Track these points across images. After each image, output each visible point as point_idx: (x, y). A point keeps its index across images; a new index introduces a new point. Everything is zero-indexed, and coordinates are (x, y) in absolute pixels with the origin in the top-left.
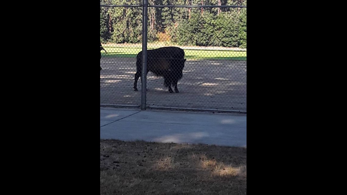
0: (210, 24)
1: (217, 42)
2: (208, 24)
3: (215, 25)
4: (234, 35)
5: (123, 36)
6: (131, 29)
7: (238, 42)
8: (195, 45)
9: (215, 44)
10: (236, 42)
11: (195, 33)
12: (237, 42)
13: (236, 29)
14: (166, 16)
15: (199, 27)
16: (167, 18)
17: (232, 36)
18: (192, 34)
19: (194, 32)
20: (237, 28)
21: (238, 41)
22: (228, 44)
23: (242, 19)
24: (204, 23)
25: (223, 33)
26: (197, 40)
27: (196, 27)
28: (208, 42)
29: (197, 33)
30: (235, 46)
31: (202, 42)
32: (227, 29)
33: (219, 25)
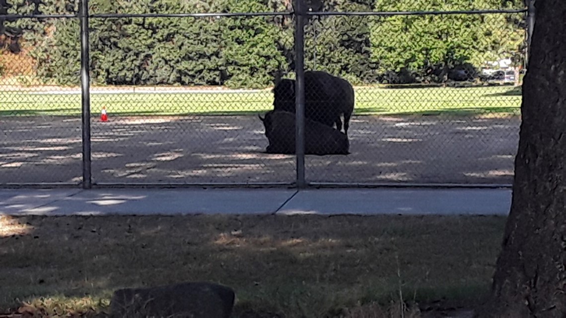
0: (143, 25)
1: (163, 72)
2: (136, 24)
3: (158, 28)
4: (211, 53)
7: (221, 71)
8: (103, 82)
9: (158, 81)
10: (214, 71)
11: (102, 50)
12: (217, 73)
13: (214, 38)
14: (19, 6)
15: (113, 34)
16: (23, 10)
17: (205, 56)
19: (100, 47)
20: (216, 34)
21: (220, 68)
22: (193, 76)
23: (229, 10)
24: (126, 23)
25: (180, 48)
26: (107, 71)
27: (106, 34)
28: (141, 73)
29: (107, 49)
30: (213, 83)
31: (122, 74)
32: (188, 38)
33: (167, 27)
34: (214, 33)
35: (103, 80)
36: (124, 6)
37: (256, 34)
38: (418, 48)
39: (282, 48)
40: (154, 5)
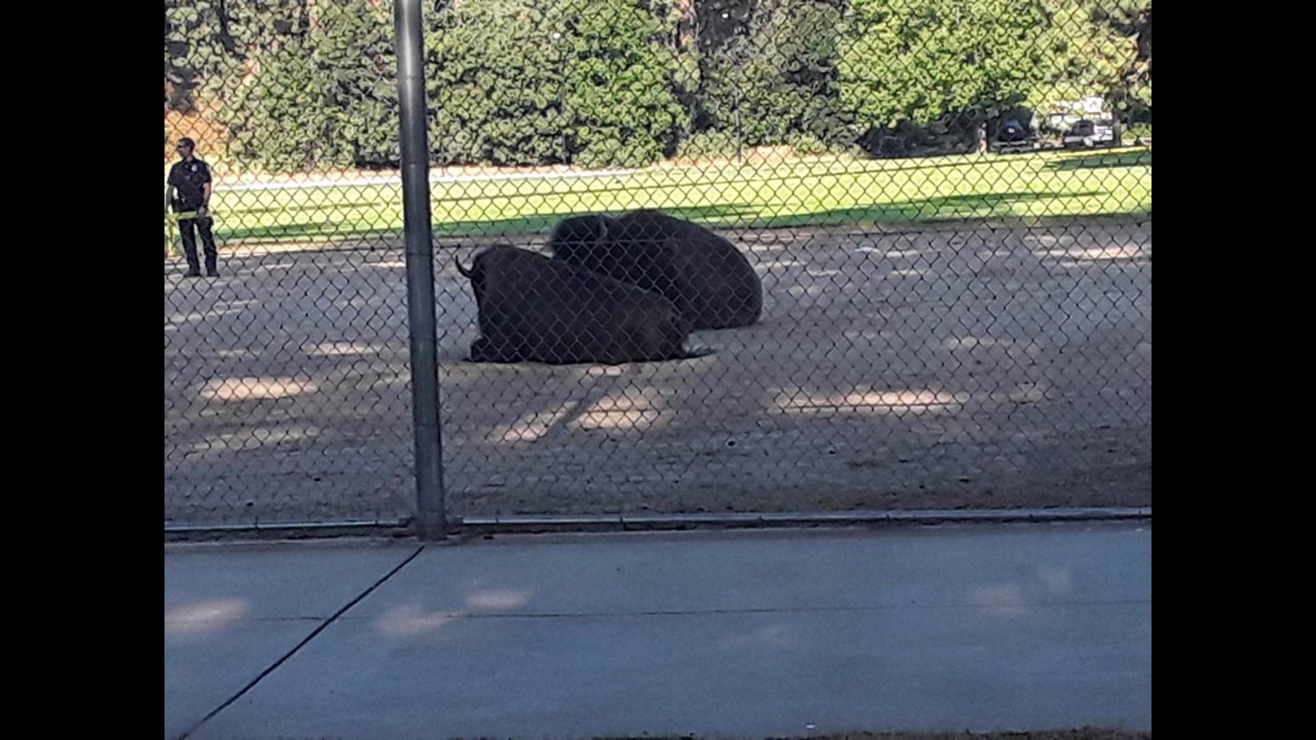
1: (459, 141)
3: (445, 60)
4: (546, 103)
7: (567, 137)
8: (350, 164)
9: (450, 159)
10: (553, 136)
11: (344, 104)
12: (560, 140)
13: (552, 75)
14: (191, 27)
15: (361, 72)
16: (196, 35)
17: (536, 109)
18: (328, 111)
19: (340, 98)
20: (555, 67)
21: (564, 132)
22: (514, 149)
23: (577, 21)
25: (489, 96)
26: (355, 142)
27: (351, 73)
29: (353, 101)
30: (551, 160)
31: (382, 148)
32: (503, 76)
33: (464, 58)
34: (550, 66)
35: (349, 160)
36: (382, 21)
37: (628, 66)
38: (928, 82)
39: (677, 90)
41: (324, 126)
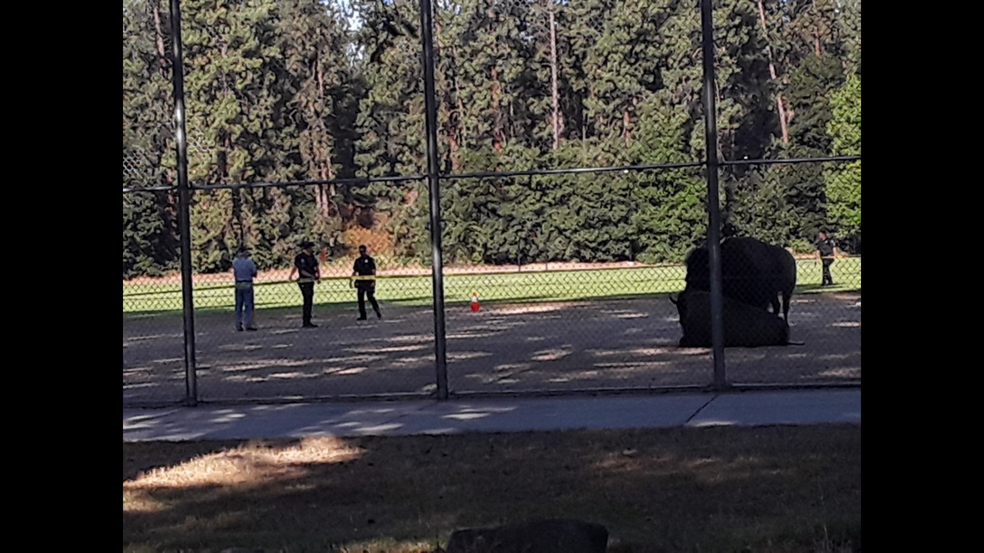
0: (528, 185)
1: (557, 245)
2: (520, 184)
3: (548, 188)
4: (618, 218)
5: (222, 246)
6: (250, 219)
7: (632, 241)
8: (480, 262)
9: (550, 257)
10: (623, 241)
11: (477, 220)
12: (627, 244)
13: (622, 199)
14: (371, 167)
15: (490, 198)
16: (374, 172)
17: (611, 222)
18: (466, 224)
19: (474, 215)
20: (624, 193)
21: (630, 238)
22: (595, 250)
24: (507, 184)
25: (578, 213)
26: (485, 246)
27: (482, 199)
28: (528, 247)
29: (483, 217)
30: (621, 258)
31: (504, 249)
32: (588, 200)
33: (561, 187)
34: (621, 192)
35: (480, 258)
36: (504, 162)
37: (676, 192)
40: (543, 159)
41: (462, 235)
